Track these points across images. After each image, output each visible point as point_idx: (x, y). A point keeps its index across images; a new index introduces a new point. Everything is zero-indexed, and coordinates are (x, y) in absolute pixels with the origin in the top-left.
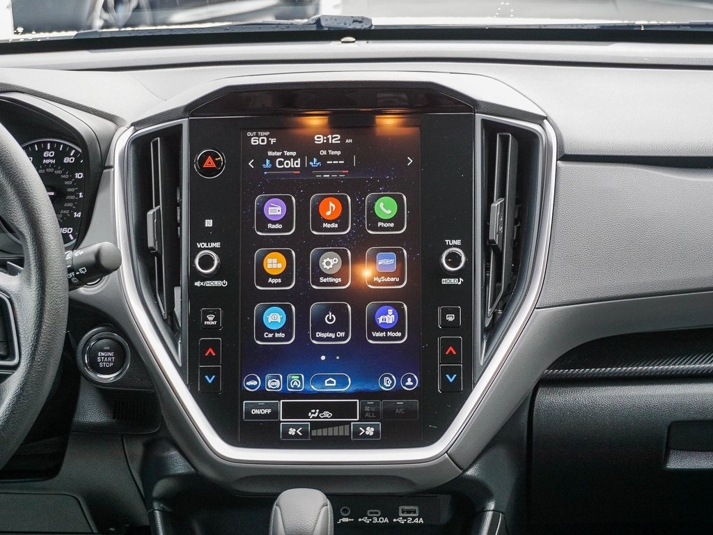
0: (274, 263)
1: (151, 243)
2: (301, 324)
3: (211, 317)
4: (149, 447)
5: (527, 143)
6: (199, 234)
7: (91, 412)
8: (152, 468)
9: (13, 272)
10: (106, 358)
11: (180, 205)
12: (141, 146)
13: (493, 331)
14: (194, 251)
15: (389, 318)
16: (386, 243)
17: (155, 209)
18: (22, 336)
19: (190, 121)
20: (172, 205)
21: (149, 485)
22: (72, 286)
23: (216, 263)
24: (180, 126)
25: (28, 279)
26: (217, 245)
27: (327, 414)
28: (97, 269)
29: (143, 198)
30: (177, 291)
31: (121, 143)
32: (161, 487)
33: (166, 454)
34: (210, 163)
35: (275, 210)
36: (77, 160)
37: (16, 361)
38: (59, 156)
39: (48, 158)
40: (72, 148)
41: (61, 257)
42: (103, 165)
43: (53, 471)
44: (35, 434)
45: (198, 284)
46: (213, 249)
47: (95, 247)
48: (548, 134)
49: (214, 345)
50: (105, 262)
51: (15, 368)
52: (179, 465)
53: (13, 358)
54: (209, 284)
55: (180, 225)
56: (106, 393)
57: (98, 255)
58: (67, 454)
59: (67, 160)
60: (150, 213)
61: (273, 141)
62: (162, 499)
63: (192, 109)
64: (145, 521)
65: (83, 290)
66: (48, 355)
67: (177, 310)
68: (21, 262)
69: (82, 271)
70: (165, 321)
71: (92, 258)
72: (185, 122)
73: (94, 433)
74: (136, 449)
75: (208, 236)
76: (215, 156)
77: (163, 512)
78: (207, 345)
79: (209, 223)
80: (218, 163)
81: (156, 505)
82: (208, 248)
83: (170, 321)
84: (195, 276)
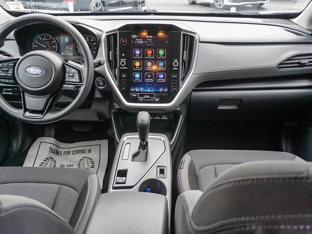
0: (137, 64)
1: (111, 59)
2: (143, 77)
3: (124, 75)
4: (110, 103)
5: (192, 39)
6: (121, 57)
7: (98, 95)
8: (111, 107)
9: (81, 64)
10: (101, 84)
11: (117, 51)
12: (108, 37)
13: (183, 79)
14: (120, 61)
15: (162, 76)
16: (161, 60)
17: (111, 51)
18: (84, 78)
19: (119, 32)
20: (115, 51)
21: (110, 110)
22: (94, 68)
23: (125, 63)
24: (117, 33)
25: (85, 66)
26: (125, 60)
27: (148, 96)
28: (100, 64)
29: (109, 49)
30: (116, 70)
31: (104, 36)
32: (113, 111)
33: (114, 104)
34: (124, 41)
35: (138, 52)
36: (94, 40)
37: (83, 83)
38: (90, 39)
39: (87, 39)
40: (92, 38)
41: (92, 61)
42: (100, 41)
43: (90, 107)
44: (87, 99)
45: (121, 68)
46: (124, 61)
47: (99, 59)
48: (196, 37)
49: (124, 81)
50: (101, 63)
51: (83, 85)
52: (117, 106)
53: (82, 83)
54: (123, 68)
55: (117, 55)
56: (101, 91)
57: (100, 61)
58: (93, 104)
59: (91, 40)
60: (110, 52)
61: (137, 37)
62: (113, 113)
63: (119, 29)
64: (109, 118)
65: (96, 69)
66: (90, 82)
67: (116, 74)
68: (83, 62)
69: (97, 64)
70: (114, 76)
71: (99, 62)
72: (118, 32)
73: (98, 100)
74: (107, 103)
75: (123, 58)
76: (124, 40)
77: (113, 116)
78: (123, 81)
79: (123, 55)
80: (125, 42)
81: (112, 115)
82: (123, 60)
83: (115, 76)
84: (120, 66)
